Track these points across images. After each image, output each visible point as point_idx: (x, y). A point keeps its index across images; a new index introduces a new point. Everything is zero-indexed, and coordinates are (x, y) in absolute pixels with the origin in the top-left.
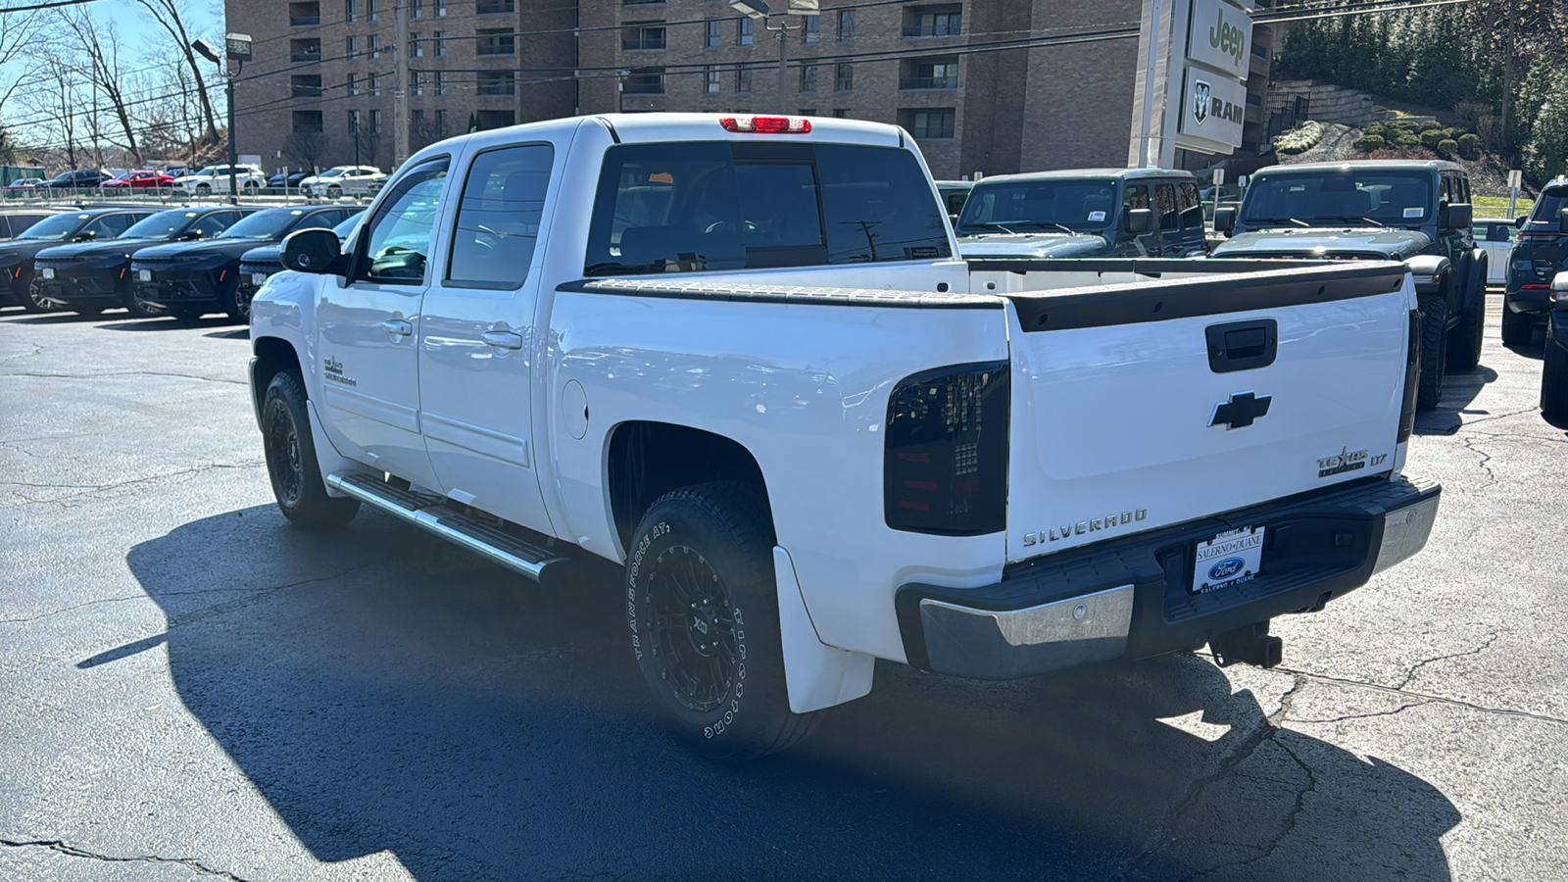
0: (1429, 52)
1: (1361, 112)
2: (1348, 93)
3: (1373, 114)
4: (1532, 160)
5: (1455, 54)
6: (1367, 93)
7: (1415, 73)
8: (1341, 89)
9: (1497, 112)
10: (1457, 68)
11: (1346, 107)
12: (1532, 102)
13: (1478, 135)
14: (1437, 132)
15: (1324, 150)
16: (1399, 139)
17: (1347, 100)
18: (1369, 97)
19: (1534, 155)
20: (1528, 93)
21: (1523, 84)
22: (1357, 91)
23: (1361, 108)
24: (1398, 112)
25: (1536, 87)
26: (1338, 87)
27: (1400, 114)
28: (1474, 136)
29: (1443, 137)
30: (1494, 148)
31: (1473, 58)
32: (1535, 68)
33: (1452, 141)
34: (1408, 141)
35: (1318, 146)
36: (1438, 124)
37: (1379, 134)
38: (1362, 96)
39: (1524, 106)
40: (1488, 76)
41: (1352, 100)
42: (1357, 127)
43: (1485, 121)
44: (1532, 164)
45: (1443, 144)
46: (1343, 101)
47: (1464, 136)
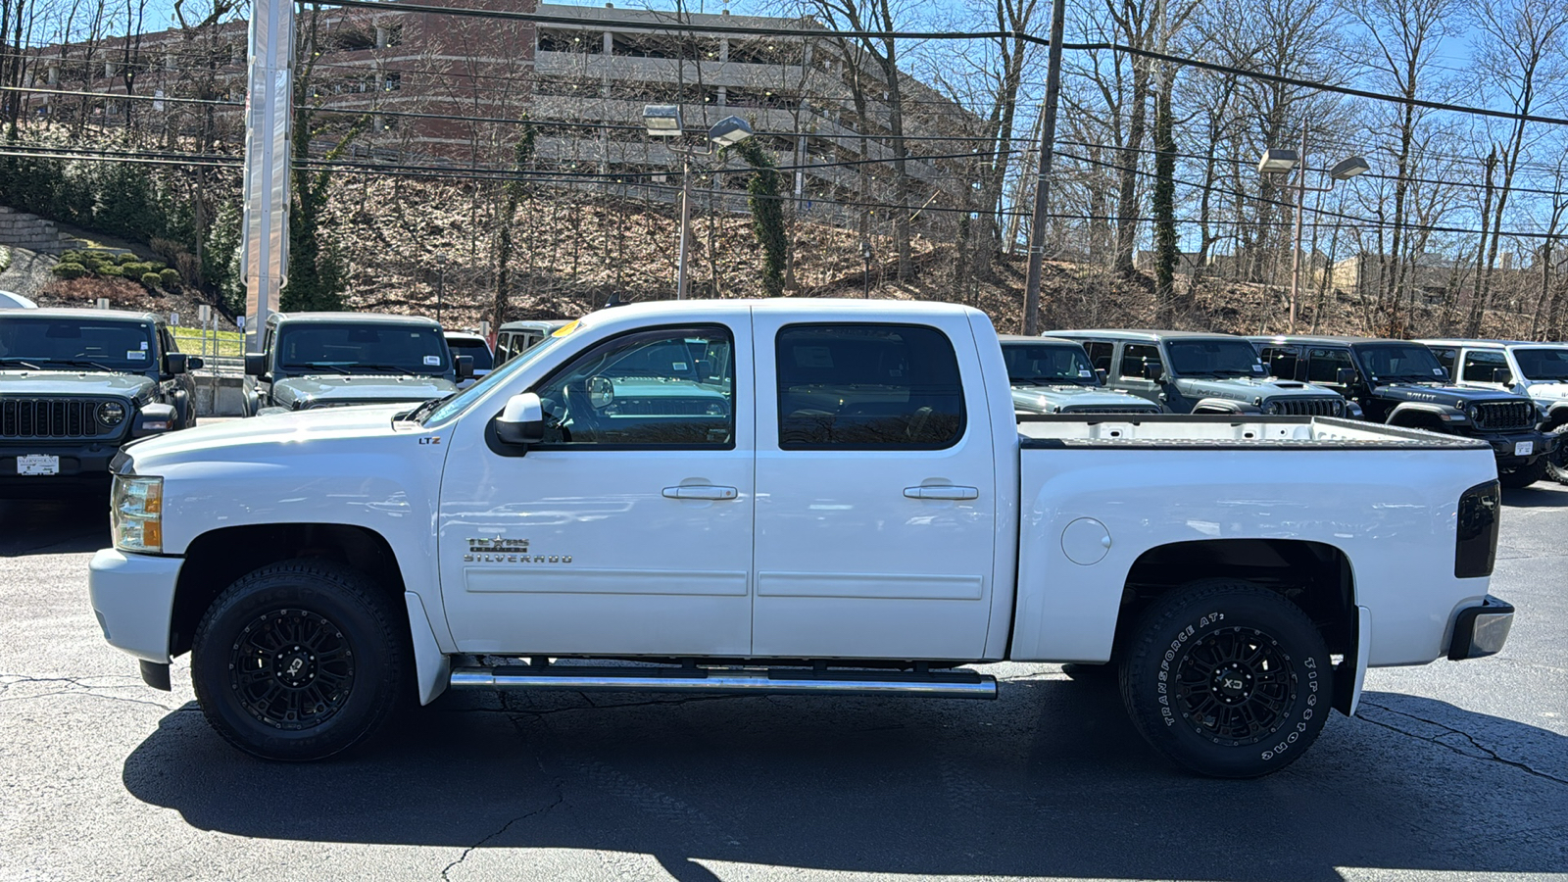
0: (110, 187)
1: (44, 238)
2: (25, 216)
3: (60, 242)
4: (236, 298)
5: (139, 193)
6: (49, 219)
7: (101, 205)
8: (15, 212)
9: (192, 250)
10: (143, 204)
11: (25, 231)
12: (222, 245)
13: (178, 271)
14: (138, 265)
15: (19, 275)
16: (102, 269)
17: (26, 224)
18: (52, 223)
19: (237, 293)
20: (219, 236)
21: (213, 227)
22: (37, 217)
23: (44, 233)
24: (90, 243)
25: (224, 231)
26: (12, 210)
27: (91, 244)
28: (174, 271)
29: (145, 270)
30: (194, 284)
31: (159, 198)
32: (222, 214)
33: (156, 275)
34: (112, 272)
35: (10, 270)
36: (136, 257)
37: (79, 262)
38: (44, 222)
39: (216, 247)
40: (176, 216)
41: (31, 224)
42: (43, 253)
43: (184, 258)
44: (236, 301)
45: (147, 277)
46: (20, 225)
47: (165, 271)
